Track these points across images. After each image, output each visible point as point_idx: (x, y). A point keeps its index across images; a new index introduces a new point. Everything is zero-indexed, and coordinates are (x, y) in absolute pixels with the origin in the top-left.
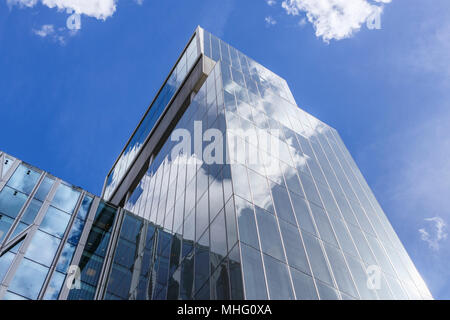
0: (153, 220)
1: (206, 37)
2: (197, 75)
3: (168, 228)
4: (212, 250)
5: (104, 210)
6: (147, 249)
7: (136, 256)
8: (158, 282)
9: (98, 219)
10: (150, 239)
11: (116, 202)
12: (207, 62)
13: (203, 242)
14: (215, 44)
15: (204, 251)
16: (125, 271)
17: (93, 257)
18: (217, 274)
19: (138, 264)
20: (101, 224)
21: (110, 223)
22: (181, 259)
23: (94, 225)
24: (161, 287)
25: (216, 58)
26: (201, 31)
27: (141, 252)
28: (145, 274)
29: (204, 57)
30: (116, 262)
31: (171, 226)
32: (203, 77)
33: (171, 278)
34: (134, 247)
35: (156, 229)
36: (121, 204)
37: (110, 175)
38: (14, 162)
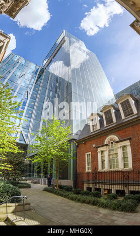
2: (63, 41)
4: (66, 79)
8: (53, 86)
9: (41, 71)
10: (52, 77)
11: (44, 68)
12: (66, 38)
13: (64, 78)
14: (68, 34)
15: (63, 80)
16: (46, 83)
17: (39, 80)
18: (66, 85)
19: (49, 81)
20: (41, 73)
21: (43, 72)
22: (58, 81)
23: (39, 73)
25: (68, 37)
26: (64, 31)
27: (50, 79)
28: (51, 84)
29: (65, 37)
31: (56, 74)
32: (65, 41)
34: (48, 78)
35: (53, 75)
36: (46, 68)
37: (43, 62)
38: (22, 59)
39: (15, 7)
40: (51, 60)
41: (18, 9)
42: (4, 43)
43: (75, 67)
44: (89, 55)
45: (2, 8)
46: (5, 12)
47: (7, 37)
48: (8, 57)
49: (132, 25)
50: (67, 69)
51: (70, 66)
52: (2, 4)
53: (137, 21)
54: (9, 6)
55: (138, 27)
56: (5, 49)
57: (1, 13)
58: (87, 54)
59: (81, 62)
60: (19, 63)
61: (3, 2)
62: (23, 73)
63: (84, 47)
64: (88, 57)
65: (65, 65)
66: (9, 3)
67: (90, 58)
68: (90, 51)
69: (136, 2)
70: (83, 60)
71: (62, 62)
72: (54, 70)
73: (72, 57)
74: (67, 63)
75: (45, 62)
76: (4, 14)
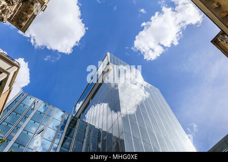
0: (91, 123)
1: (110, 55)
3: (97, 126)
4: (113, 135)
5: (73, 120)
6: (89, 134)
7: (84, 138)
8: (93, 147)
9: (71, 123)
10: (90, 131)
11: (77, 116)
13: (110, 132)
14: (114, 58)
15: (110, 135)
16: (80, 143)
17: (69, 138)
19: (85, 140)
20: (72, 125)
21: (75, 124)
22: (101, 139)
23: (69, 125)
24: (94, 149)
25: (114, 63)
26: (109, 54)
27: (86, 136)
28: (88, 145)
29: (110, 63)
30: (77, 139)
33: (98, 146)
34: (84, 134)
35: (92, 127)
36: (79, 117)
37: (75, 106)
38: (40, 102)
39: (25, 13)
40: (88, 103)
41: (29, 16)
42: (8, 74)
43: (129, 112)
44: (149, 92)
45: (3, 12)
46: (9, 20)
47: (13, 65)
48: (15, 101)
49: (215, 41)
50: (115, 116)
51: (120, 110)
52: (3, 6)
53: (223, 33)
54: (15, 11)
55: (223, 43)
56: (10, 86)
57: (3, 20)
58: (146, 89)
59: (138, 103)
60: (35, 110)
61: (4, 3)
62: (42, 127)
63: (140, 80)
64: (148, 95)
65: (112, 110)
66: (13, 5)
67: (151, 96)
68: (150, 85)
69: (222, 4)
70: (140, 99)
71: (105, 105)
72: (94, 119)
73: (122, 96)
74: (115, 106)
75: (79, 106)
76: (8, 23)
